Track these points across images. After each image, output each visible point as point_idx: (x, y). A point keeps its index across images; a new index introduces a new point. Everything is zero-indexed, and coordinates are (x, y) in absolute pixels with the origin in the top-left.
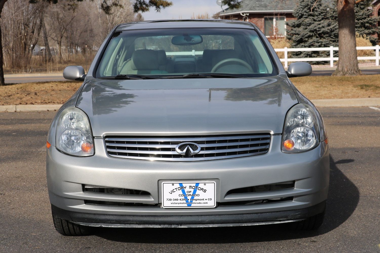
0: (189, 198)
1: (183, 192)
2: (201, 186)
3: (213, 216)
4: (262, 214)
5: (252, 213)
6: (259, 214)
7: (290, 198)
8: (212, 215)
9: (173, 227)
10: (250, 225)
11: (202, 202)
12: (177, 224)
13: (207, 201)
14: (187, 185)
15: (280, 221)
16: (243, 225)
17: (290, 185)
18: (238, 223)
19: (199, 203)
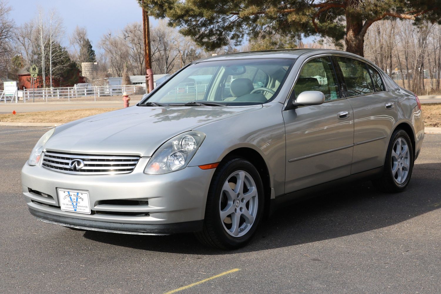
0: (75, 204)
1: (71, 198)
2: (80, 195)
3: (91, 222)
4: (124, 225)
5: (117, 223)
6: (122, 225)
7: (147, 214)
8: (90, 220)
9: (72, 227)
10: (119, 233)
11: (82, 208)
12: (74, 225)
13: (84, 208)
14: (73, 193)
15: (144, 233)
16: (115, 232)
17: (143, 202)
18: (111, 230)
19: (81, 209)
